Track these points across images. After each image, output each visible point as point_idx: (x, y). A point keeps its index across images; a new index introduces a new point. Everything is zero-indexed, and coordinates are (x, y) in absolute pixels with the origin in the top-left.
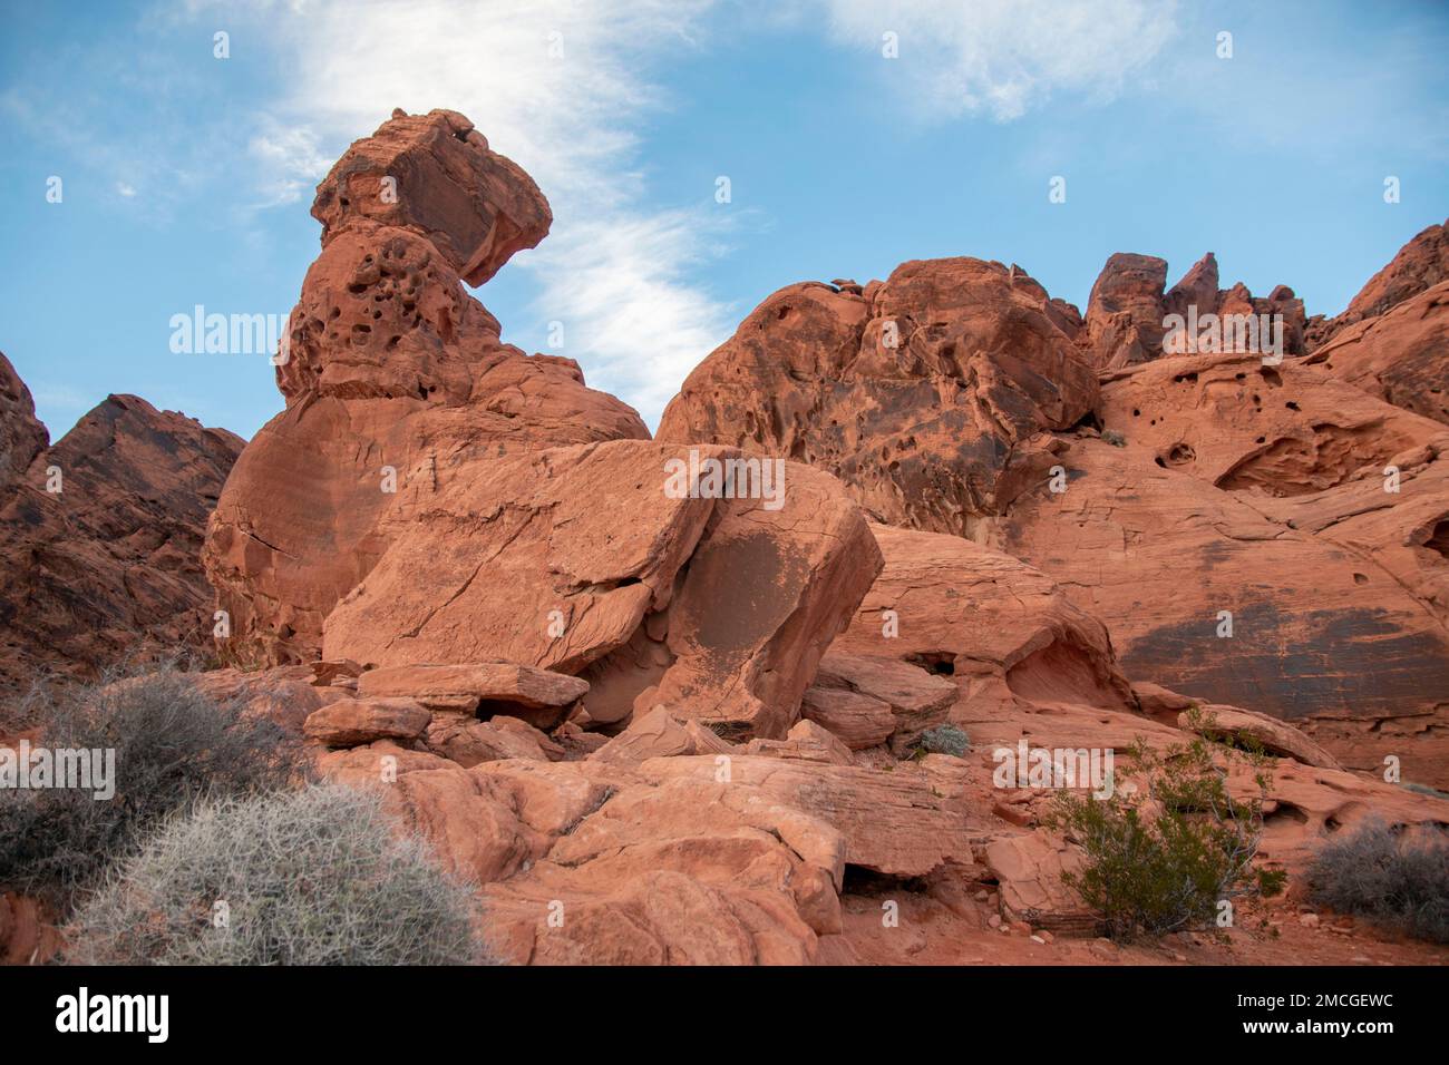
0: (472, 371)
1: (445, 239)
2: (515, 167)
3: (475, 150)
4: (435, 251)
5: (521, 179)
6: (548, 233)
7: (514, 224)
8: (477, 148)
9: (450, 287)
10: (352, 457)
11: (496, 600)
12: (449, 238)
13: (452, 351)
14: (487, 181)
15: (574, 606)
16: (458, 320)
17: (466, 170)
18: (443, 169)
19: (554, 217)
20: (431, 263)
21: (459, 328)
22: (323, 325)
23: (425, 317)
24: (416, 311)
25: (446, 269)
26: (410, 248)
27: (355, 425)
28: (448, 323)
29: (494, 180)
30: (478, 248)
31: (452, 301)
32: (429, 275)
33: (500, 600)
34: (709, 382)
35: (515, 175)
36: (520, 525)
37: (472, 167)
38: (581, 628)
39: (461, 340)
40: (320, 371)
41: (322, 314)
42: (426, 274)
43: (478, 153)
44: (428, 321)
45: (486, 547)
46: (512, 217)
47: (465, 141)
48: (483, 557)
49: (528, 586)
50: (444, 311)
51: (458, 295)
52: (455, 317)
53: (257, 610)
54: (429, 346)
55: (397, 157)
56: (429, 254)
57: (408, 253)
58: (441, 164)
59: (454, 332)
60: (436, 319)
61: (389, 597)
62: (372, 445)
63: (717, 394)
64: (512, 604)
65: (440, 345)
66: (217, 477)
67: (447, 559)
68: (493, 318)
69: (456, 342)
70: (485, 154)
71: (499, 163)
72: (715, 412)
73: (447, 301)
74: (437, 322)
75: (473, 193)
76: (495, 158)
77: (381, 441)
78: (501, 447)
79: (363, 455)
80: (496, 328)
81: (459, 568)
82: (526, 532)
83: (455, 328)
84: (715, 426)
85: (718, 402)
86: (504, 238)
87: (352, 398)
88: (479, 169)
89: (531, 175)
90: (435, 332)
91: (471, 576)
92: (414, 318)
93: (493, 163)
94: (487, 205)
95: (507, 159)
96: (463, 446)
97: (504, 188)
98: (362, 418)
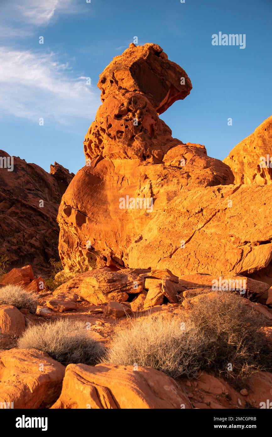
0: (163, 149)
1: (151, 96)
2: (178, 67)
3: (163, 60)
4: (148, 101)
5: (180, 71)
6: (190, 93)
7: (177, 90)
8: (164, 59)
9: (154, 116)
10: (116, 182)
11: (205, 245)
12: (152, 96)
13: (155, 141)
14: (167, 73)
15: (243, 250)
16: (157, 129)
17: (159, 68)
18: (150, 68)
19: (193, 87)
20: (147, 106)
21: (157, 132)
22: (105, 130)
23: (145, 128)
24: (141, 125)
25: (152, 108)
26: (139, 100)
27: (117, 169)
28: (153, 130)
29: (170, 72)
30: (163, 99)
31: (155, 122)
32: (146, 111)
33: (207, 246)
34: (242, 152)
35: (178, 70)
36: (211, 216)
37: (162, 67)
38: (246, 260)
39: (158, 137)
40: (103, 148)
41: (104, 126)
42: (145, 111)
43: (164, 61)
44: (146, 129)
45: (196, 224)
46: (177, 87)
47: (159, 56)
48: (196, 228)
49: (219, 240)
50: (152, 126)
51: (157, 119)
52: (155, 128)
53: (80, 239)
54: (147, 139)
55: (133, 63)
56: (146, 102)
57: (138, 102)
58: (150, 66)
59: (155, 134)
60: (149, 128)
61: (156, 241)
62: (124, 177)
63: (244, 157)
64: (213, 248)
65: (150, 139)
66: (32, 182)
67: (179, 228)
68: (169, 128)
69: (156, 138)
70: (167, 61)
71: (172, 65)
72: (244, 164)
73: (153, 122)
74: (149, 130)
75: (162, 77)
76: (170, 63)
77: (127, 176)
78: (178, 180)
79: (120, 182)
80: (170, 132)
81: (185, 232)
82: (214, 219)
83: (156, 132)
84: (243, 170)
85: (245, 161)
86: (173, 95)
87: (115, 159)
88: (164, 68)
89: (184, 70)
90: (148, 133)
91: (191, 235)
92: (141, 128)
93: (170, 65)
94: (167, 82)
95: (175, 64)
96: (162, 180)
97: (173, 75)
98: (120, 167)
